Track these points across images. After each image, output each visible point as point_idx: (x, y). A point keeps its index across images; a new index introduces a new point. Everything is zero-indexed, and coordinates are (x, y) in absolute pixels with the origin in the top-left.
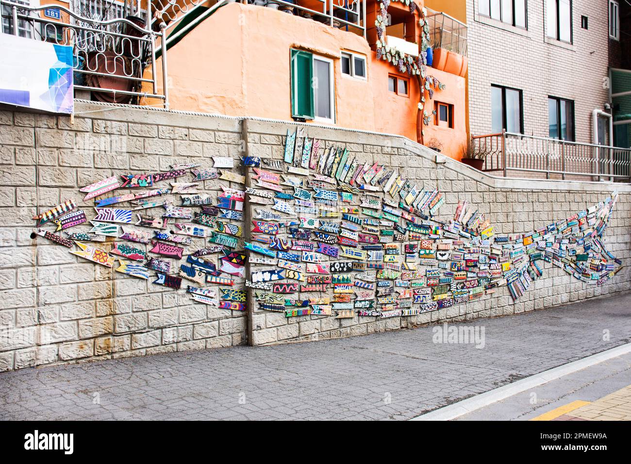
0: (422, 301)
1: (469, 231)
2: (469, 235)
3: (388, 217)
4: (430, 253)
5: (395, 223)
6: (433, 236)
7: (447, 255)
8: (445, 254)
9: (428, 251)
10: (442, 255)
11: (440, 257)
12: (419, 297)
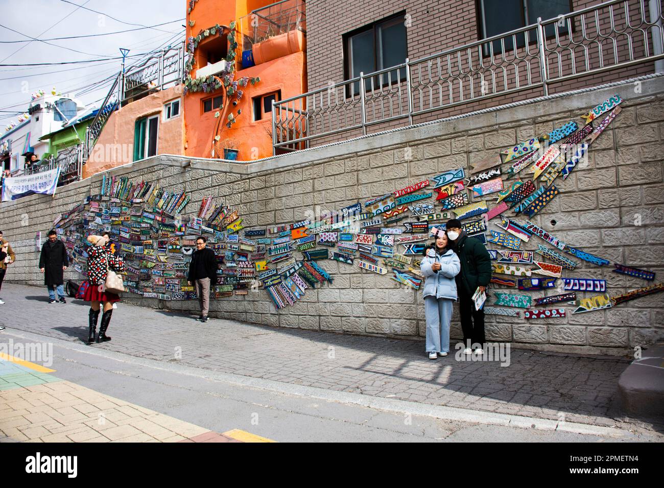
0: (172, 289)
1: (211, 226)
2: (212, 230)
3: (146, 220)
4: (176, 248)
5: (150, 224)
6: (178, 233)
7: (191, 250)
8: (190, 249)
9: (174, 247)
10: (187, 250)
11: (185, 252)
12: (169, 285)
